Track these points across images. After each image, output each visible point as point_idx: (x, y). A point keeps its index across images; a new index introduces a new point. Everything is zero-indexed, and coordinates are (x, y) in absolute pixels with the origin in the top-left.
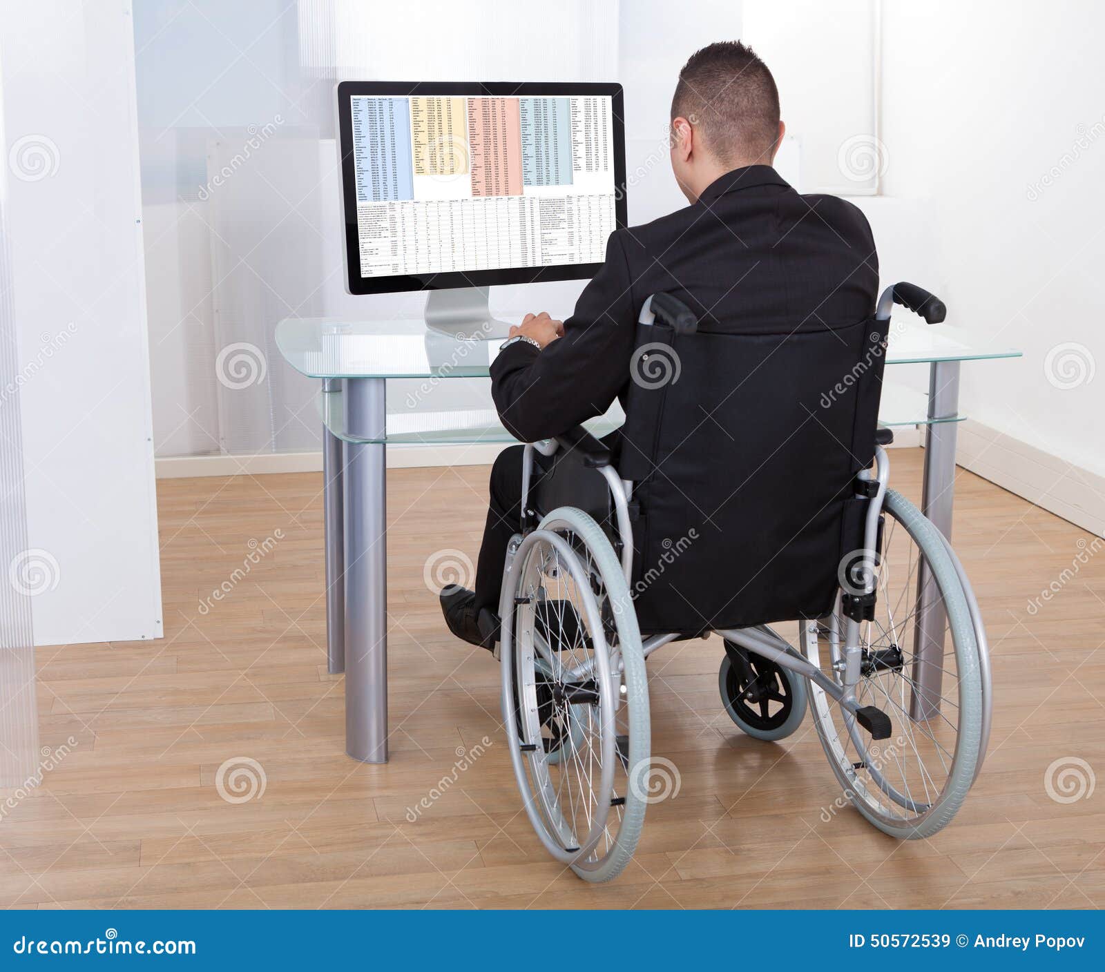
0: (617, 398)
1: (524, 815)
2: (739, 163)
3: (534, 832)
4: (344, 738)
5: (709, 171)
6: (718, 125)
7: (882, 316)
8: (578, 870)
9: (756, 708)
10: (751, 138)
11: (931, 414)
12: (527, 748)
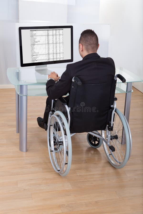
0: (68, 93)
1: (50, 162)
2: (91, 52)
3: (52, 166)
4: (19, 147)
5: (85, 54)
6: (87, 46)
7: (115, 79)
8: (60, 174)
9: (93, 142)
10: (93, 48)
11: (127, 91)
12: (52, 151)
